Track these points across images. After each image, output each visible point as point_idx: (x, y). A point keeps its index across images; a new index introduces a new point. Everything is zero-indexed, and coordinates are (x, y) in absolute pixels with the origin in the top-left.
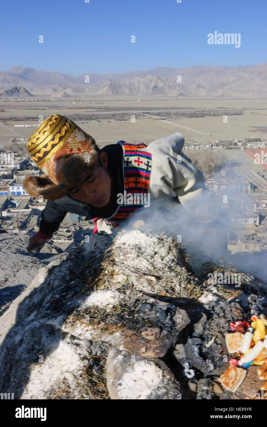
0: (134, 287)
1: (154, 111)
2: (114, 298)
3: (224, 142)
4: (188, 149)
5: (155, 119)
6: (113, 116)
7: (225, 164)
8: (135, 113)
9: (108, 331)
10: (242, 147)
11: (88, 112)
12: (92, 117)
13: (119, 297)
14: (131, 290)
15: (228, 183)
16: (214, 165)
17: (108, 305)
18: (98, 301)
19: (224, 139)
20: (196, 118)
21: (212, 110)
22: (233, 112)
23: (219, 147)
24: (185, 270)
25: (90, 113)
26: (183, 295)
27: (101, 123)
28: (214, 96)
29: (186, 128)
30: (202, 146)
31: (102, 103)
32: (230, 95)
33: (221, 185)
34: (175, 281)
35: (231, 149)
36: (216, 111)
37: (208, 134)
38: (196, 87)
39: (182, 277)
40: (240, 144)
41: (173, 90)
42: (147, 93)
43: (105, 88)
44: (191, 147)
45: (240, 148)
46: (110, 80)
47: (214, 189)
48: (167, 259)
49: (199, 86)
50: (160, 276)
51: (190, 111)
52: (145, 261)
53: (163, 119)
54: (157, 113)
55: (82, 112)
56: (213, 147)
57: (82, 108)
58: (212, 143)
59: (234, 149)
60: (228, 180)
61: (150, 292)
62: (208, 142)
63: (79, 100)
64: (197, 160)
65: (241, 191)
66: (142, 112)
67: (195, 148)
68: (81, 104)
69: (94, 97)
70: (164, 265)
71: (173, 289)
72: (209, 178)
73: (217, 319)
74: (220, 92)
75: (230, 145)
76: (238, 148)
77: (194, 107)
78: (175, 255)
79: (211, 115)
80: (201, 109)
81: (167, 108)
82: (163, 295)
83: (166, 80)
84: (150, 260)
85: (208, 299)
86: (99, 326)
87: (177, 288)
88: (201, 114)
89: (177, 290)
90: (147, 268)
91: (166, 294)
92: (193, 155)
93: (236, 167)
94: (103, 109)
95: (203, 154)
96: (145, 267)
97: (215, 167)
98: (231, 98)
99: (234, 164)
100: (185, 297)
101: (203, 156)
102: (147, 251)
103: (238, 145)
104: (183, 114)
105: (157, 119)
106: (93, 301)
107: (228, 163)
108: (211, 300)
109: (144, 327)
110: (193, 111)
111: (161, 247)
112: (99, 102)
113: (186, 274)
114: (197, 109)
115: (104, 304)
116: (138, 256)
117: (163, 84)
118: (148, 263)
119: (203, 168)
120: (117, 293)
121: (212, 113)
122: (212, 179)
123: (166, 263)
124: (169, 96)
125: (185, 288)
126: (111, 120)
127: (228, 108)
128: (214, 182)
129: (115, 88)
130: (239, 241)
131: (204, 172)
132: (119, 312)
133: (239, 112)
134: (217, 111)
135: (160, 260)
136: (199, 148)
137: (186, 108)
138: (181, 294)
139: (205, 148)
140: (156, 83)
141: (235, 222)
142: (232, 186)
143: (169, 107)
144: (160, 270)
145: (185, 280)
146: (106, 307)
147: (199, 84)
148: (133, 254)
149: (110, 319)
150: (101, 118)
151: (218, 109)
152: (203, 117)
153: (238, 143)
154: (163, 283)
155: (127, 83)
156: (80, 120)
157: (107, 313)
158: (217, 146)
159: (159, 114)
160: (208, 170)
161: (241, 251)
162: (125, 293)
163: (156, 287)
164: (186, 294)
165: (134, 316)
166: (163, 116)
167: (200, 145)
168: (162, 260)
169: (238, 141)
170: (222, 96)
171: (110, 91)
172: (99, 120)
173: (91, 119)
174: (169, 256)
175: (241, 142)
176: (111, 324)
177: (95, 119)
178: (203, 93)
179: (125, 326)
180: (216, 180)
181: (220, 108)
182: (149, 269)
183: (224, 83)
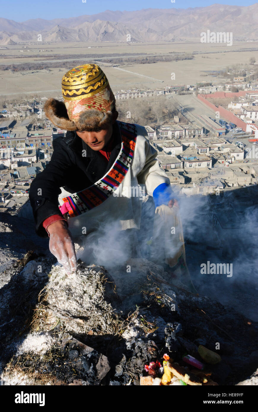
0: (65, 329)
1: (105, 58)
2: (47, 344)
3: (177, 88)
4: (142, 96)
5: (107, 66)
6: (64, 64)
7: (178, 110)
8: (86, 60)
9: (41, 381)
10: (194, 92)
11: (37, 60)
12: (42, 66)
13: (52, 342)
14: (62, 333)
15: (182, 129)
16: (168, 111)
17: (42, 350)
18: (33, 346)
19: (176, 85)
20: (148, 64)
21: (164, 56)
22: (184, 57)
23: (172, 93)
24: (111, 307)
25: (40, 62)
26: (109, 332)
27: (52, 72)
28: (165, 41)
29: (139, 74)
30: (155, 92)
31: (51, 51)
32: (180, 39)
33: (175, 131)
34: (101, 320)
35: (183, 94)
36: (167, 56)
37: (160, 81)
38: (146, 31)
39: (108, 315)
40: (192, 89)
41: (123, 35)
42: (97, 39)
43: (53, 35)
44: (144, 94)
45: (192, 93)
46: (58, 26)
47: (168, 135)
48: (95, 297)
49: (150, 31)
50: (88, 317)
51: (141, 57)
52: (75, 302)
53: (115, 66)
54: (108, 60)
55: (31, 61)
56: (166, 93)
57: (31, 57)
58: (165, 89)
59: (186, 94)
60: (182, 126)
61: (80, 332)
62: (161, 89)
63: (27, 48)
64: (151, 107)
65: (194, 136)
66: (93, 59)
67: (148, 95)
68: (29, 52)
69: (43, 44)
70: (92, 304)
71: (100, 327)
72: (163, 125)
73: (135, 360)
74: (171, 36)
75: (183, 91)
76: (190, 94)
77: (146, 53)
78: (102, 292)
79: (163, 61)
80: (152, 54)
81: (119, 55)
82: (91, 334)
83: (116, 24)
84: (79, 301)
85: (130, 335)
86: (34, 374)
87: (104, 326)
88: (153, 60)
89: (103, 328)
90: (77, 309)
91: (94, 334)
92: (147, 102)
93: (188, 112)
94: (53, 58)
95: (156, 100)
96: (74, 309)
97: (169, 114)
98: (182, 42)
99: (186, 110)
100: (111, 333)
101: (156, 103)
102: (77, 291)
103: (190, 90)
104: (135, 60)
105: (110, 67)
106: (29, 346)
107: (181, 109)
108: (132, 336)
109: (71, 377)
110: (144, 57)
111: (90, 285)
112: (48, 50)
113: (111, 311)
114: (149, 54)
115: (39, 350)
116: (68, 299)
117: (113, 29)
118: (77, 304)
119: (157, 115)
120: (50, 338)
121: (164, 58)
122: (166, 126)
123: (94, 302)
124: (120, 41)
125: (110, 325)
126: (62, 69)
127: (179, 53)
128: (168, 128)
129: (63, 34)
130: (194, 184)
131: (158, 118)
132: (50, 360)
133: (190, 56)
134: (169, 56)
135: (88, 299)
136: (153, 95)
137: (138, 54)
138: (107, 332)
139: (158, 95)
140: (106, 27)
141: (190, 166)
142: (185, 131)
143: (121, 53)
144: (88, 310)
145: (111, 317)
146: (40, 353)
147: (149, 29)
148: (64, 297)
149: (43, 367)
150: (52, 67)
151: (169, 54)
152: (155, 63)
153: (190, 89)
154: (91, 322)
155: (76, 28)
156: (30, 69)
157: (41, 361)
158: (170, 92)
159: (110, 61)
160: (161, 116)
161: (196, 194)
162: (57, 336)
163: (85, 327)
164: (111, 330)
165: (63, 364)
166: (115, 63)
167: (153, 92)
168: (91, 299)
169: (190, 86)
170: (173, 40)
171: (59, 38)
172: (50, 69)
173: (41, 68)
174: (97, 294)
175: (193, 87)
176: (44, 373)
177: (45, 68)
178: (154, 37)
179: (55, 375)
180: (170, 126)
181: (171, 53)
182: (78, 310)
183: (175, 27)
